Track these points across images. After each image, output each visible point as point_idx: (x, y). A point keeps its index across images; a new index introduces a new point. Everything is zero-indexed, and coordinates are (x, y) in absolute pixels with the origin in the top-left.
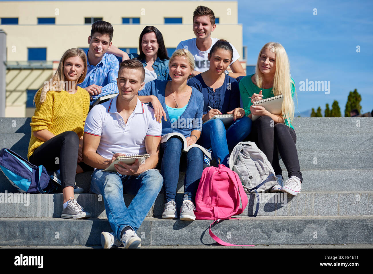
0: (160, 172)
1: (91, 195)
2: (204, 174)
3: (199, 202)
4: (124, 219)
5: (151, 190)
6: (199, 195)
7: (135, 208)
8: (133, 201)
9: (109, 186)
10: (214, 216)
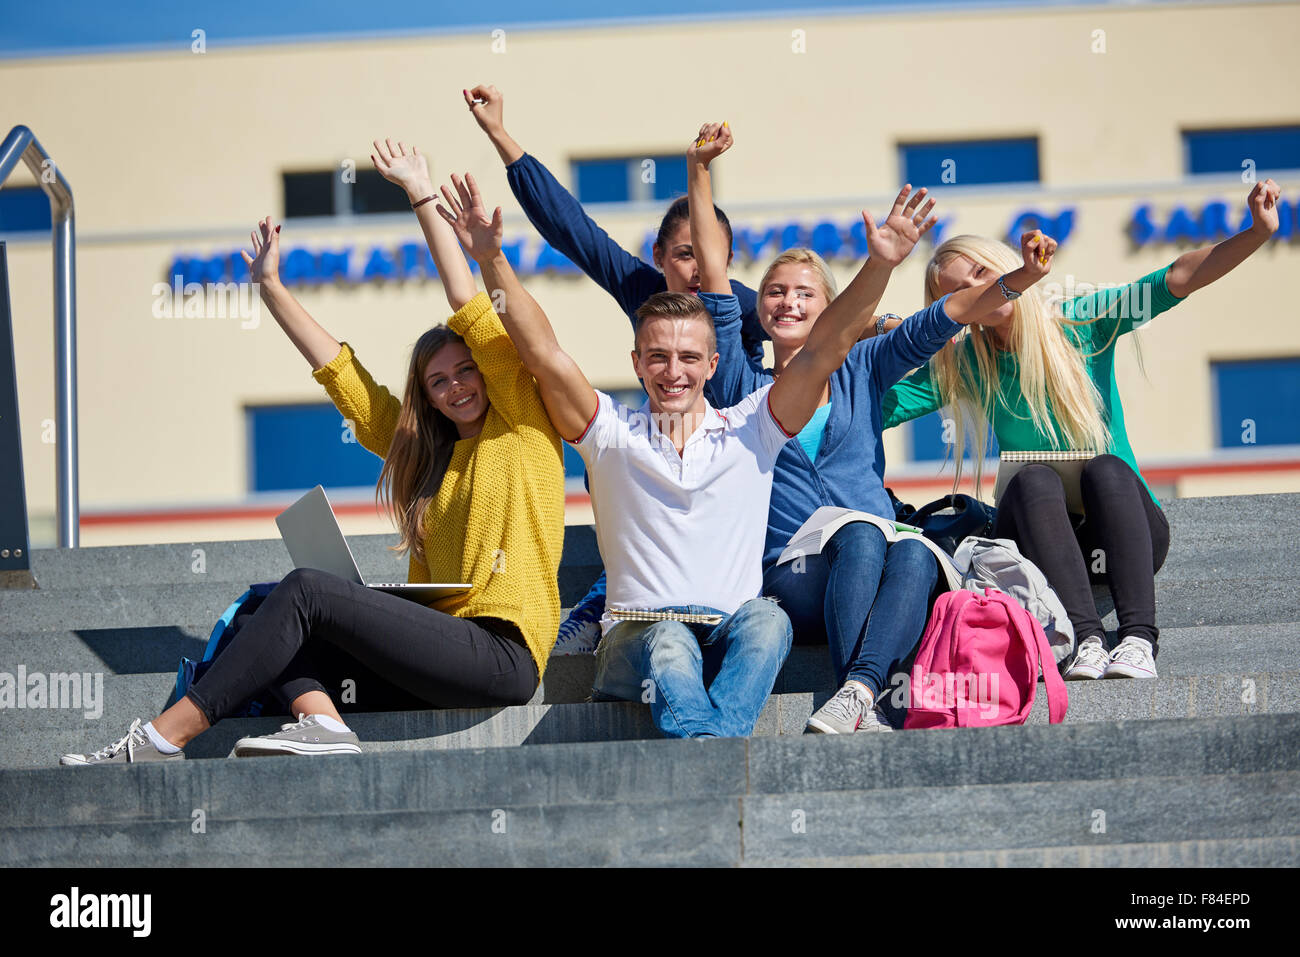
2: (939, 610)
4: (708, 723)
5: (757, 650)
9: (666, 647)
10: (956, 724)
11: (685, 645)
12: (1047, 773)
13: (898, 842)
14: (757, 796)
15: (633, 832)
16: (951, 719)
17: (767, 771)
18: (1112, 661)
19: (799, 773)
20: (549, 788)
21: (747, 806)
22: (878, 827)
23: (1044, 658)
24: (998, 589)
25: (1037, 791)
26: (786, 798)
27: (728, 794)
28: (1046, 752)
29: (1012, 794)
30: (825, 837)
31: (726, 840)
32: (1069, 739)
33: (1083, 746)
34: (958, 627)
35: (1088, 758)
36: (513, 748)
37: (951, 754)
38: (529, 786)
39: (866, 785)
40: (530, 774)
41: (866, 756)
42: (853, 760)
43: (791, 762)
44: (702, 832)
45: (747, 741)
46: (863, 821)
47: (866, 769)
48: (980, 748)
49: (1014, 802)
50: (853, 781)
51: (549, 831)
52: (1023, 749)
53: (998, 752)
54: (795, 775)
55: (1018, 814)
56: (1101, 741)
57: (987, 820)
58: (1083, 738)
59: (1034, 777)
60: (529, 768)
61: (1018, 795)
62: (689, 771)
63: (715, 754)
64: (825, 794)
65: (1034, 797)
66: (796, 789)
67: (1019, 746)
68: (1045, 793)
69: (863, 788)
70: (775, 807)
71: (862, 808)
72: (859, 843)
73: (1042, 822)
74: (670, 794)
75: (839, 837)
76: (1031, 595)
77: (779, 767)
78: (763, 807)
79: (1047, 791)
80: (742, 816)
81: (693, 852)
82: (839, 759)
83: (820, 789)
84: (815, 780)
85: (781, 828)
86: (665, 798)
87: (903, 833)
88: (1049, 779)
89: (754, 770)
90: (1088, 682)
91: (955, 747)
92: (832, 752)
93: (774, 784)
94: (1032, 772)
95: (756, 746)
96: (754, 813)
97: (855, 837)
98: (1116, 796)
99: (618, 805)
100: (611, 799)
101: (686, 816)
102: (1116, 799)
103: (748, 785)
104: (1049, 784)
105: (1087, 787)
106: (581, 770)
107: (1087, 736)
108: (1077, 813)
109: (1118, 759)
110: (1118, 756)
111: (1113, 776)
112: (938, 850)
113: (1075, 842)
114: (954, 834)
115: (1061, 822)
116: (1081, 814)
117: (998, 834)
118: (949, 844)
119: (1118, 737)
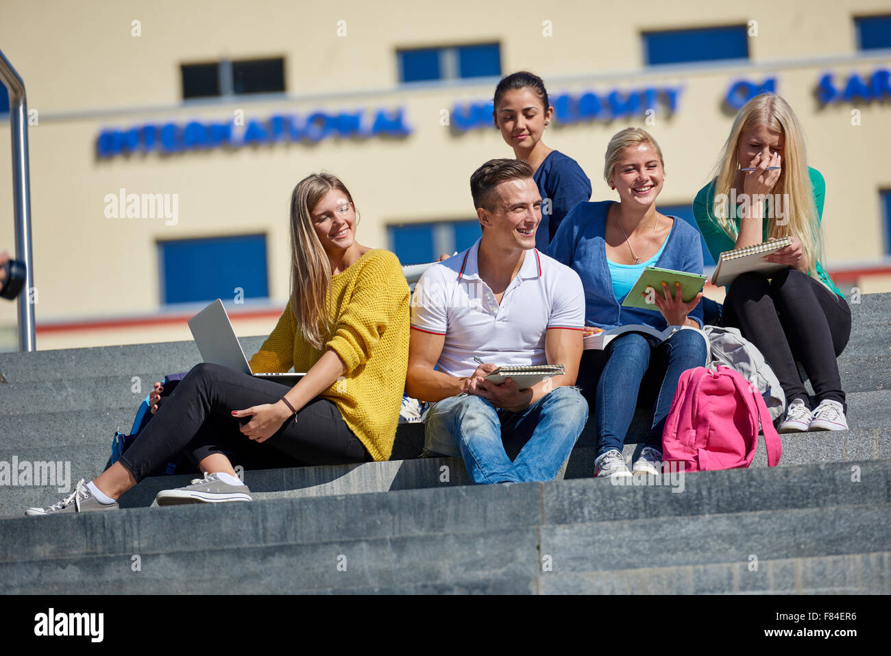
0: (582, 392)
1: (427, 459)
2: (683, 382)
3: (669, 442)
4: (507, 474)
5: (562, 426)
6: (669, 427)
7: (529, 461)
8: (523, 450)
9: (471, 418)
10: (698, 468)
11: (485, 414)
12: (768, 504)
13: (657, 559)
14: (551, 526)
15: (458, 555)
16: (694, 464)
17: (557, 507)
18: (813, 419)
19: (582, 508)
20: (394, 524)
21: (543, 534)
22: (642, 548)
23: (763, 417)
24: (729, 366)
25: (761, 517)
26: (572, 527)
27: (529, 524)
28: (767, 488)
29: (742, 520)
30: (602, 556)
31: (527, 560)
32: (784, 478)
33: (794, 483)
34: (697, 395)
35: (799, 492)
36: (367, 494)
37: (695, 491)
38: (379, 522)
39: (632, 516)
40: (379, 514)
41: (632, 494)
42: (621, 497)
43: (576, 499)
44: (509, 554)
45: (542, 485)
46: (631, 543)
47: (632, 504)
48: (717, 486)
49: (744, 526)
50: (622, 513)
51: (395, 556)
52: (750, 486)
53: (731, 489)
54: (578, 510)
55: (747, 535)
56: (808, 479)
57: (723, 541)
58: (795, 477)
59: (758, 507)
60: (379, 509)
61: (747, 521)
62: (499, 508)
63: (518, 495)
64: (601, 523)
65: (759, 523)
66: (580, 520)
67: (746, 484)
68: (767, 519)
69: (629, 518)
70: (564, 534)
71: (630, 533)
72: (628, 560)
73: (766, 541)
74: (485, 526)
75: (613, 556)
76: (753, 369)
77: (566, 504)
78: (555, 535)
79: (769, 517)
80: (540, 541)
81: (504, 570)
82: (611, 497)
83: (598, 520)
84: (594, 513)
85: (569, 550)
86: (481, 530)
87: (660, 551)
88: (769, 508)
89: (548, 507)
90: (797, 434)
91: (698, 486)
92: (606, 491)
93: (563, 517)
94: (757, 504)
95: (548, 488)
96: (549, 539)
97: (625, 555)
98: (821, 520)
99: (446, 535)
100: (442, 531)
101: (497, 542)
102: (820, 522)
103: (543, 518)
104: (769, 512)
105: (799, 513)
106: (417, 510)
107: (798, 475)
108: (791, 533)
109: (821, 492)
110: (821, 490)
111: (818, 505)
112: (688, 563)
113: (790, 555)
114: (699, 551)
115: (780, 540)
116: (794, 534)
117: (733, 550)
118: (696, 559)
119: (822, 476)
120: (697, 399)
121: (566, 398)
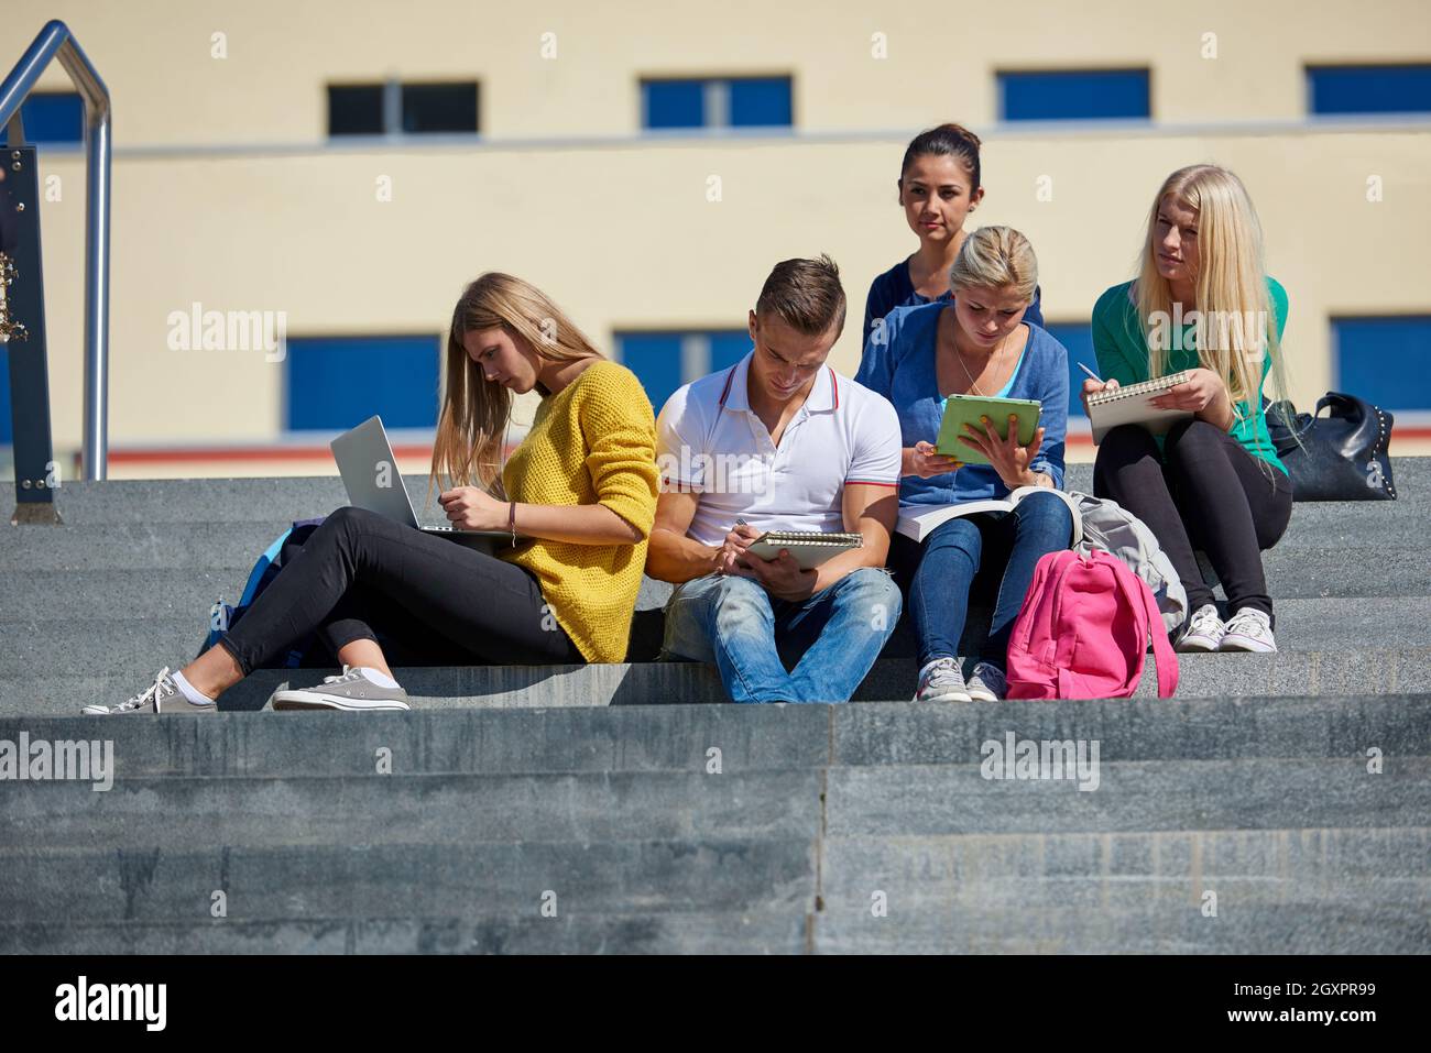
1: (666, 664)
2: (1041, 572)
3: (1016, 655)
5: (863, 624)
6: (1018, 634)
7: (814, 673)
8: (806, 656)
9: (732, 608)
10: (1058, 696)
11: (753, 604)
12: (1158, 752)
13: (993, 822)
14: (842, 767)
15: (705, 803)
16: (1052, 690)
17: (852, 741)
18: (1227, 633)
19: (888, 744)
20: (615, 753)
21: (831, 779)
22: (972, 806)
23: (1155, 626)
24: (1107, 551)
25: (1145, 770)
26: (872, 771)
27: (811, 764)
28: (1156, 729)
29: (1118, 772)
30: (914, 814)
31: (806, 814)
32: (1182, 715)
33: (1197, 723)
34: (1061, 591)
35: (1203, 736)
36: (578, 708)
37: (1053, 728)
38: (594, 750)
39: (960, 759)
40: (594, 737)
41: (961, 728)
42: (945, 731)
43: (879, 731)
44: (780, 805)
45: (831, 707)
46: (957, 798)
47: (961, 742)
48: (1085, 722)
49: (1120, 781)
50: (946, 754)
51: (614, 799)
52: (1132, 724)
53: (1104, 727)
54: (882, 746)
55: (1124, 794)
56: (1217, 719)
57: (1091, 801)
58: (1198, 715)
59: (1143, 755)
60: (594, 731)
61: (1126, 774)
62: (768, 738)
63: (796, 721)
64: (915, 767)
65: (1142, 777)
66: (883, 761)
67: (1127, 721)
68: (1155, 772)
69: (956, 762)
70: (861, 780)
71: (956, 783)
72: (951, 822)
73: (1152, 805)
74: (747, 763)
75: (929, 814)
76: (1142, 557)
77: (865, 736)
78: (848, 780)
79: (1157, 771)
80: (825, 788)
81: (770, 827)
82: (931, 730)
83: (910, 762)
84: (905, 752)
85: (867, 802)
86: (740, 768)
87: (999, 812)
88: (1158, 758)
89: (838, 740)
90: (1202, 655)
91: (1057, 720)
92: (924, 722)
93: (860, 756)
94: (1141, 750)
95: (841, 713)
96: (838, 785)
97: (947, 815)
98: (1232, 778)
99: (690, 773)
100: (683, 767)
101: (763, 787)
102: (1232, 781)
103: (831, 754)
104: (1159, 763)
105: (1201, 767)
106: (650, 735)
107: (1203, 712)
108: (1189, 795)
109: (1235, 738)
110: (1235, 735)
111: (1229, 756)
112: (1037, 831)
113: (1185, 826)
114: (1054, 814)
115: (1171, 805)
116: (1193, 797)
117: (1103, 816)
118: (1049, 826)
119: (1236, 715)
120: (1060, 597)
121: (871, 584)
